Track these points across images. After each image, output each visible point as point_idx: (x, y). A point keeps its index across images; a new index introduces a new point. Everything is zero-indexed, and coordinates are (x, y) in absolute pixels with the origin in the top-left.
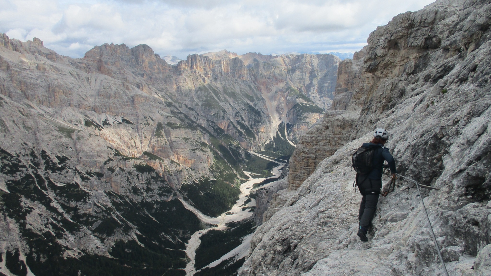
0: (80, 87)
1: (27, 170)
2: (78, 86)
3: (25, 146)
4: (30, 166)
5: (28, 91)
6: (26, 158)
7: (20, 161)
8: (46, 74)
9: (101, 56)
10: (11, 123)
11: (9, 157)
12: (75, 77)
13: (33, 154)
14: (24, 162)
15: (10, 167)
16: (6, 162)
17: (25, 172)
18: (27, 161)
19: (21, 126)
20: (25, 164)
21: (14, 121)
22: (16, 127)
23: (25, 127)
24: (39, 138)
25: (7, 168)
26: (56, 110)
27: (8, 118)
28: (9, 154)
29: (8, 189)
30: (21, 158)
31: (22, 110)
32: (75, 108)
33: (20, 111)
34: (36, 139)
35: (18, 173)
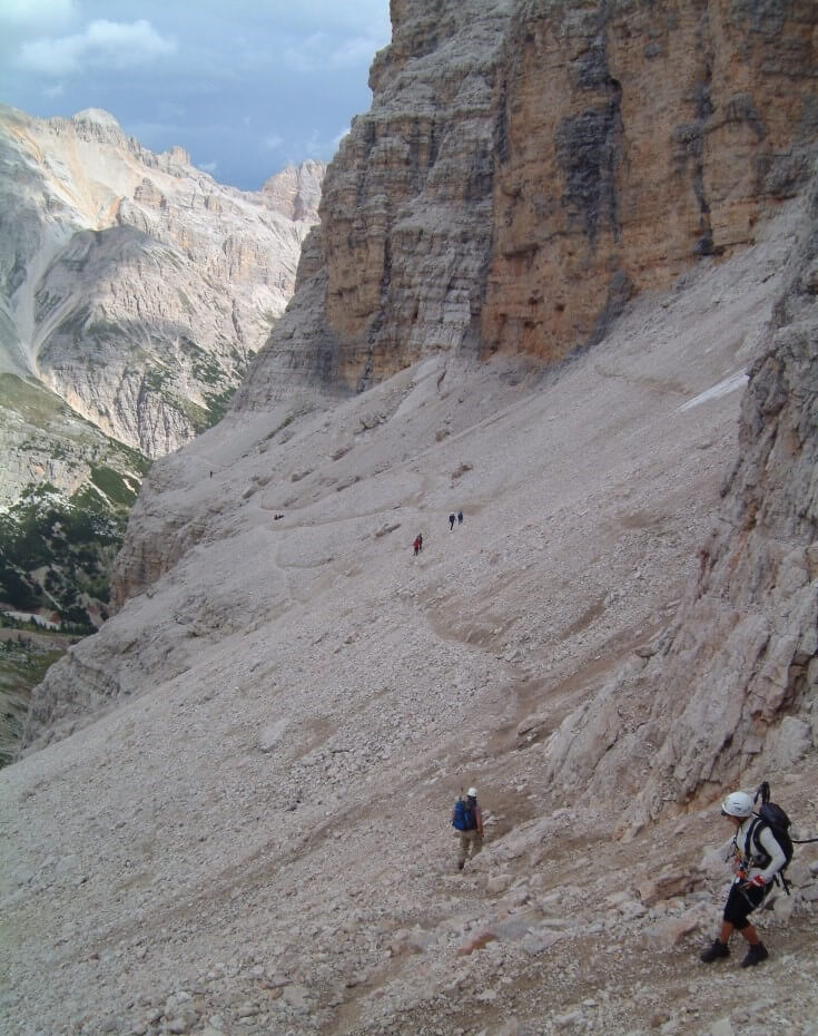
0: (281, 247)
1: (230, 381)
2: (277, 245)
3: (222, 341)
4: (233, 374)
5: (195, 248)
6: (226, 360)
7: (218, 364)
8: (223, 218)
9: (299, 188)
10: (196, 299)
11: (202, 354)
12: (270, 228)
13: (234, 355)
14: (223, 367)
15: (206, 371)
16: (200, 363)
17: (227, 382)
18: (228, 366)
19: (212, 306)
20: (226, 370)
21: (200, 296)
22: (204, 307)
23: (217, 307)
24: (242, 329)
25: (202, 371)
26: (242, 289)
27: (190, 289)
28: (202, 351)
29: (208, 404)
30: (219, 359)
31: (207, 278)
32: (275, 288)
33: (205, 280)
34: (238, 331)
35: (219, 382)
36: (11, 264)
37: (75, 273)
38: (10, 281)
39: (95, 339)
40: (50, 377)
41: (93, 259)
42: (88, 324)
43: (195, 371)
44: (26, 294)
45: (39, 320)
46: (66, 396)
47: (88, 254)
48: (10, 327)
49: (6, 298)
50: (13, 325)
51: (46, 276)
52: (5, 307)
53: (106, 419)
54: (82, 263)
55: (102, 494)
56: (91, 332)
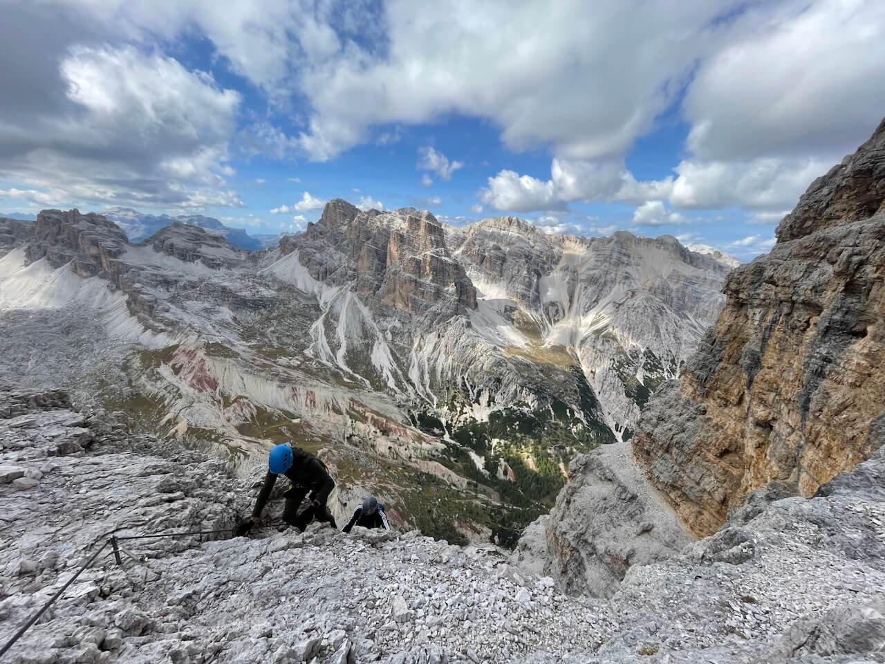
36: (594, 299)
37: (614, 308)
38: (590, 306)
39: (603, 341)
40: (580, 351)
41: (626, 304)
42: (604, 333)
43: (646, 364)
44: (593, 312)
45: (591, 325)
46: (582, 360)
49: (585, 313)
52: (581, 316)
53: (592, 374)
54: (620, 305)
55: (553, 414)
56: (603, 336)
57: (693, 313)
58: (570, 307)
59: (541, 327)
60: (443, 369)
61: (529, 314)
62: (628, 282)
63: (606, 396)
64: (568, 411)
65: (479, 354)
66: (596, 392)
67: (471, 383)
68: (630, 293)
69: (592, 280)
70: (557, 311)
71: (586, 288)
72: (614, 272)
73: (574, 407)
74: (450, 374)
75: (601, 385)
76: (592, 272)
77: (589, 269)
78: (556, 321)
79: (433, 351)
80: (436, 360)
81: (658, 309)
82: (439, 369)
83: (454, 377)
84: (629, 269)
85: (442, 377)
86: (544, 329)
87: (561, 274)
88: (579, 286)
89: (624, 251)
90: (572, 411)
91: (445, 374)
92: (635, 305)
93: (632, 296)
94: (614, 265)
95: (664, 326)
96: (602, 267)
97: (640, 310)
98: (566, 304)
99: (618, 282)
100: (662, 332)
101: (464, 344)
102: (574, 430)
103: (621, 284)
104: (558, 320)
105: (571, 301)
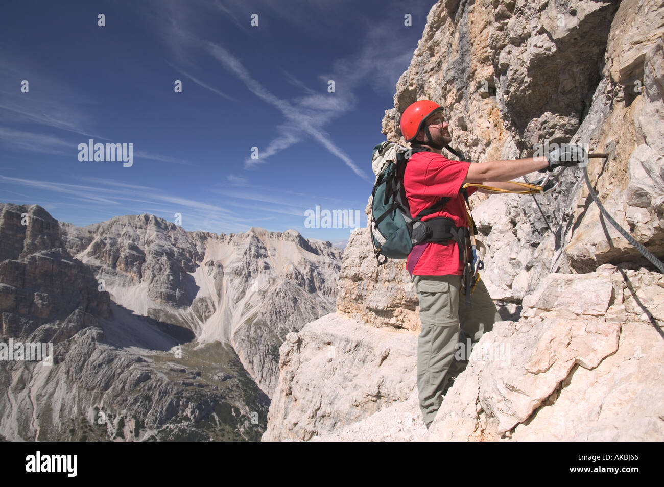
36: (241, 290)
37: (261, 296)
38: (238, 297)
39: (255, 328)
40: (236, 343)
41: (269, 291)
42: (255, 321)
44: (242, 303)
45: (242, 315)
46: (239, 352)
47: (268, 289)
48: (229, 318)
49: (234, 304)
50: (232, 317)
51: (251, 296)
52: (231, 308)
53: (251, 365)
54: (264, 292)
55: (217, 419)
56: (255, 324)
57: (322, 291)
58: (219, 300)
59: (192, 326)
60: (63, 405)
61: (177, 314)
62: (267, 271)
63: (267, 383)
64: (233, 410)
65: (119, 370)
66: (257, 381)
67: (109, 412)
68: (271, 281)
69: (238, 273)
70: (207, 306)
71: (232, 280)
72: (255, 264)
73: (238, 404)
74: (75, 410)
75: (260, 373)
76: (236, 265)
77: (232, 262)
78: (207, 318)
79: (47, 383)
80: (52, 395)
81: (296, 291)
82: (57, 407)
83: (81, 412)
84: (266, 260)
85: (61, 416)
86: (195, 327)
87: (207, 268)
88: (226, 279)
89: (260, 245)
90: (237, 411)
91: (66, 412)
92: (278, 290)
93: (273, 283)
94: (254, 257)
95: (303, 305)
96: (244, 259)
97: (282, 294)
98: (215, 299)
99: (259, 272)
100: (302, 311)
101: (97, 362)
102: (242, 430)
103: (263, 274)
104: (209, 316)
105: (219, 295)
